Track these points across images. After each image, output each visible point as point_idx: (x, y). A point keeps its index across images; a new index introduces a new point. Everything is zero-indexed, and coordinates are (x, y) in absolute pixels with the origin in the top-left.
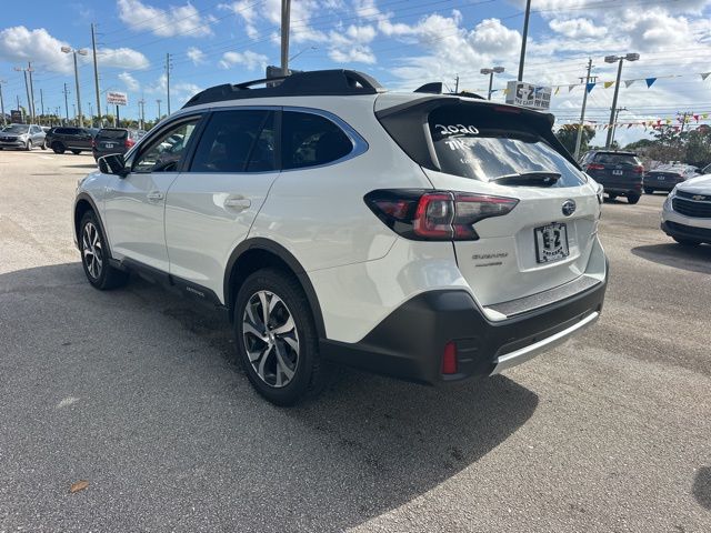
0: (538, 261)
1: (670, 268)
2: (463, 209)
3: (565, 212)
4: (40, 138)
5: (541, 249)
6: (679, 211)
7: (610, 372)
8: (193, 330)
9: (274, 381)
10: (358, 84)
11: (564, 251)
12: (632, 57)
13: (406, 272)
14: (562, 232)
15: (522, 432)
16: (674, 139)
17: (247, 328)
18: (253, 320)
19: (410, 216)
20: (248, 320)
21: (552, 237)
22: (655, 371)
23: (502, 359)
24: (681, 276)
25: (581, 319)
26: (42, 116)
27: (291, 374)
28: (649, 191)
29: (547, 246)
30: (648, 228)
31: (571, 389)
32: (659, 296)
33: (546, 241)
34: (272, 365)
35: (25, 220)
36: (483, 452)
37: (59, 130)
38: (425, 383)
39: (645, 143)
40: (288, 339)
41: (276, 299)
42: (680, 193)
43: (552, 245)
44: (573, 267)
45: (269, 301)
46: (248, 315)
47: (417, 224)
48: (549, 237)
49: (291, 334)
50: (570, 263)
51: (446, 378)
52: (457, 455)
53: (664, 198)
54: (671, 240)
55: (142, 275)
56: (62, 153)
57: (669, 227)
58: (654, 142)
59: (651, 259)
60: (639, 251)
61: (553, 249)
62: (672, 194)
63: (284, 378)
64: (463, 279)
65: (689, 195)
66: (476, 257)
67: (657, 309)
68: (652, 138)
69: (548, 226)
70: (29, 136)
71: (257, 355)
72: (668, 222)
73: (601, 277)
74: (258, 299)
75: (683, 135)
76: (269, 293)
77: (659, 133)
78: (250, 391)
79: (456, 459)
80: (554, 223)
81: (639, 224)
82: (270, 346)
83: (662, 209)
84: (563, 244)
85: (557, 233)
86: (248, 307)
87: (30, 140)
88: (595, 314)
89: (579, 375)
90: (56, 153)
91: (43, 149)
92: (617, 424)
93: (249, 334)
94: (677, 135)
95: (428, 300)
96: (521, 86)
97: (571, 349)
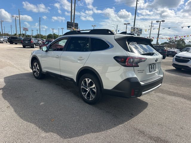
0: (150, 72)
1: (175, 75)
2: (136, 60)
3: (156, 61)
4: (6, 40)
5: (151, 69)
6: (177, 61)
7: (163, 98)
8: (64, 88)
9: (89, 99)
10: (109, 32)
11: (155, 70)
12: (163, 21)
13: (123, 74)
14: (154, 66)
15: (145, 110)
16: (173, 42)
17: (82, 87)
18: (84, 85)
19: (125, 62)
20: (83, 85)
21: (153, 67)
22: (173, 98)
23: (143, 93)
24: (177, 77)
25: (158, 85)
26: (4, 34)
27: (94, 97)
28: (168, 56)
29: (152, 69)
30: (168, 65)
31: (155, 102)
32: (173, 81)
33: (151, 67)
34: (89, 95)
35: (11, 62)
36: (138, 114)
37: (11, 38)
38: (127, 98)
39: (166, 43)
40: (93, 89)
41: (90, 80)
42: (177, 56)
43: (153, 68)
44: (156, 74)
45: (88, 81)
46: (82, 84)
47: (126, 63)
48: (152, 66)
49: (94, 88)
50: (156, 73)
51: (132, 97)
52: (132, 114)
53: (173, 58)
54: (174, 68)
55: (51, 75)
56: (12, 44)
57: (174, 65)
58: (168, 43)
59: (170, 73)
60: (167, 71)
61: (153, 69)
62: (175, 57)
63: (92, 98)
64: (135, 75)
65: (179, 57)
66: (138, 71)
67: (172, 85)
68: (168, 42)
69: (152, 64)
70: (3, 39)
71: (85, 93)
72: (174, 64)
73: (162, 76)
74: (85, 80)
75: (176, 41)
76: (89, 79)
77: (169, 40)
78: (83, 101)
79: (132, 116)
80: (153, 64)
81: (166, 64)
82: (88, 91)
83: (172, 61)
84: (155, 68)
85: (153, 66)
86: (83, 82)
87: (3, 40)
88: (161, 84)
89: (156, 99)
90: (11, 44)
91: (7, 43)
92: (166, 108)
93: (83, 88)
94: (174, 41)
95: (128, 80)
96: (135, 28)
97: (154, 93)
